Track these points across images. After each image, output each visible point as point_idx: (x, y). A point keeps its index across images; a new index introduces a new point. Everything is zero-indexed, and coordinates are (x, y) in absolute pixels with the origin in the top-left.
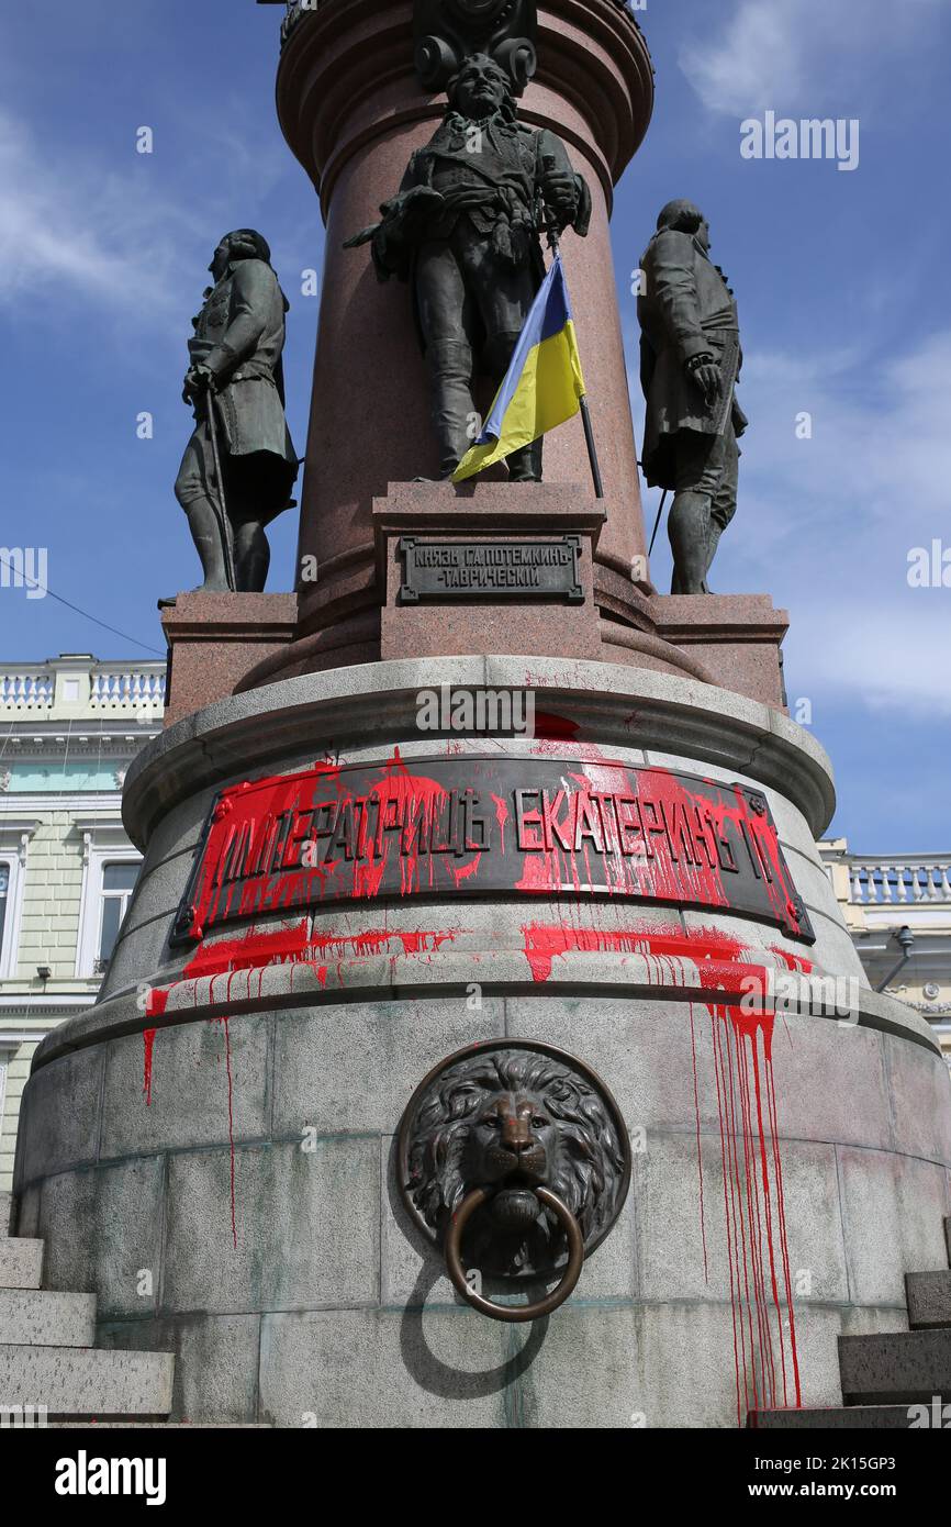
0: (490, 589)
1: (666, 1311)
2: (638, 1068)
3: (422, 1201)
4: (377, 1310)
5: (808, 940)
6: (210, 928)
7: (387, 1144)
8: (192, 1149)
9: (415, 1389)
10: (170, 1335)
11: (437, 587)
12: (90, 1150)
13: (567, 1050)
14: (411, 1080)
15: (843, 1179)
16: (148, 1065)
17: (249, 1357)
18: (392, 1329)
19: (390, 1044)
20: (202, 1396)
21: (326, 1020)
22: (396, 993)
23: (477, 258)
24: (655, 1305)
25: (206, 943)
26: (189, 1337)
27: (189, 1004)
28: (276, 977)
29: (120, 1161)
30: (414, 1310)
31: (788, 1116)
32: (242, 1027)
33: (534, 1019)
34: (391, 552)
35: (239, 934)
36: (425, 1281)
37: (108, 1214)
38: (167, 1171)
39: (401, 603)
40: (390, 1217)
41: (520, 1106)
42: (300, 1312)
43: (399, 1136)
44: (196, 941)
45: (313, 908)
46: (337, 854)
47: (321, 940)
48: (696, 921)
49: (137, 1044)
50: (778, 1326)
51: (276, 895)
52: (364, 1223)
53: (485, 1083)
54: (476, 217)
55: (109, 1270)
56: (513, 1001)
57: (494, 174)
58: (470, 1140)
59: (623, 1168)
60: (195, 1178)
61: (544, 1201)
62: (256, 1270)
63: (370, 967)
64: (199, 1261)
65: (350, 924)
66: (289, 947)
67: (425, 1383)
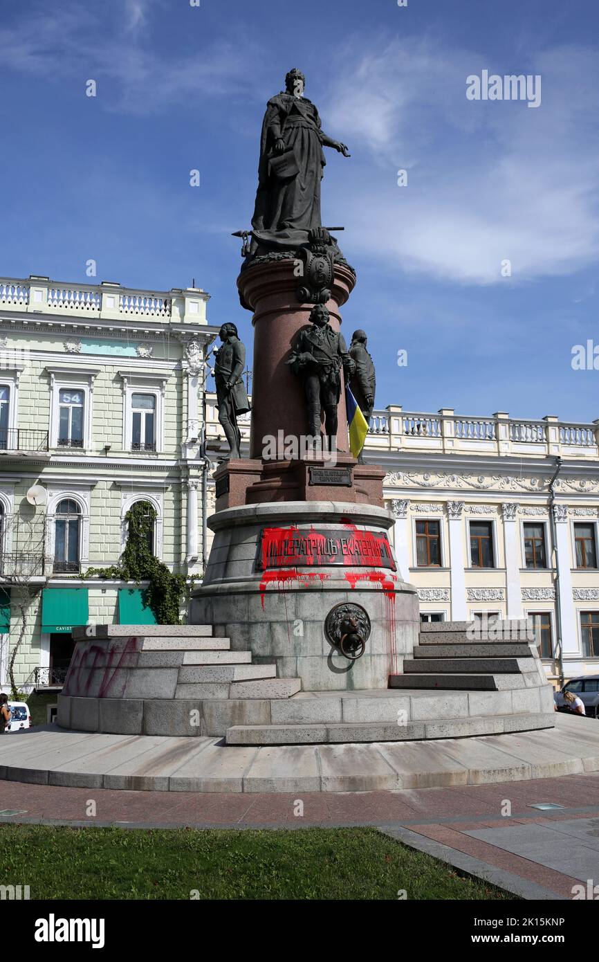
0: (330, 482)
1: (376, 657)
2: (372, 607)
3: (332, 635)
4: (322, 657)
5: (395, 571)
6: (268, 567)
7: (323, 623)
8: (277, 622)
9: (330, 671)
10: (274, 661)
11: (319, 481)
12: (246, 619)
13: (359, 604)
14: (328, 610)
15: (405, 628)
16: (263, 602)
17: (295, 666)
18: (326, 660)
19: (323, 602)
20: (283, 673)
21: (308, 596)
22: (322, 590)
23: (325, 380)
24: (374, 655)
25: (267, 571)
26: (279, 661)
27: (273, 589)
28: (295, 584)
29: (256, 623)
30: (330, 656)
31: (397, 616)
32: (288, 596)
33: (353, 597)
34: (307, 471)
35: (277, 570)
36: (332, 651)
37: (253, 634)
38: (270, 626)
39: (310, 485)
40: (324, 638)
41: (352, 617)
42: (306, 657)
43: (326, 621)
44: (264, 570)
45: (297, 566)
46: (301, 553)
47: (300, 575)
48: (378, 570)
49: (259, 597)
50: (394, 659)
51: (287, 562)
52: (319, 639)
53: (345, 611)
54: (326, 368)
55: (255, 646)
56: (348, 593)
57: (331, 356)
58: (343, 624)
59: (369, 629)
60: (278, 629)
61: (358, 636)
62: (295, 648)
63: (317, 583)
64: (281, 646)
65: (306, 570)
66: (292, 575)
67: (332, 671)
